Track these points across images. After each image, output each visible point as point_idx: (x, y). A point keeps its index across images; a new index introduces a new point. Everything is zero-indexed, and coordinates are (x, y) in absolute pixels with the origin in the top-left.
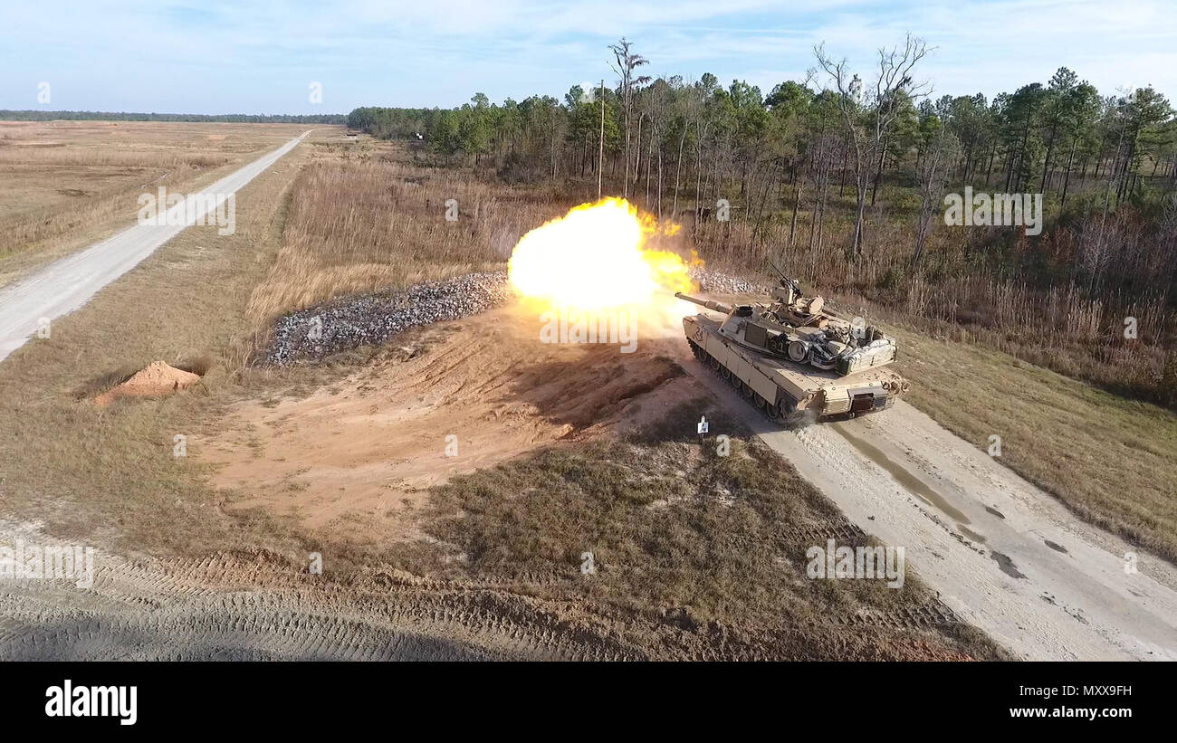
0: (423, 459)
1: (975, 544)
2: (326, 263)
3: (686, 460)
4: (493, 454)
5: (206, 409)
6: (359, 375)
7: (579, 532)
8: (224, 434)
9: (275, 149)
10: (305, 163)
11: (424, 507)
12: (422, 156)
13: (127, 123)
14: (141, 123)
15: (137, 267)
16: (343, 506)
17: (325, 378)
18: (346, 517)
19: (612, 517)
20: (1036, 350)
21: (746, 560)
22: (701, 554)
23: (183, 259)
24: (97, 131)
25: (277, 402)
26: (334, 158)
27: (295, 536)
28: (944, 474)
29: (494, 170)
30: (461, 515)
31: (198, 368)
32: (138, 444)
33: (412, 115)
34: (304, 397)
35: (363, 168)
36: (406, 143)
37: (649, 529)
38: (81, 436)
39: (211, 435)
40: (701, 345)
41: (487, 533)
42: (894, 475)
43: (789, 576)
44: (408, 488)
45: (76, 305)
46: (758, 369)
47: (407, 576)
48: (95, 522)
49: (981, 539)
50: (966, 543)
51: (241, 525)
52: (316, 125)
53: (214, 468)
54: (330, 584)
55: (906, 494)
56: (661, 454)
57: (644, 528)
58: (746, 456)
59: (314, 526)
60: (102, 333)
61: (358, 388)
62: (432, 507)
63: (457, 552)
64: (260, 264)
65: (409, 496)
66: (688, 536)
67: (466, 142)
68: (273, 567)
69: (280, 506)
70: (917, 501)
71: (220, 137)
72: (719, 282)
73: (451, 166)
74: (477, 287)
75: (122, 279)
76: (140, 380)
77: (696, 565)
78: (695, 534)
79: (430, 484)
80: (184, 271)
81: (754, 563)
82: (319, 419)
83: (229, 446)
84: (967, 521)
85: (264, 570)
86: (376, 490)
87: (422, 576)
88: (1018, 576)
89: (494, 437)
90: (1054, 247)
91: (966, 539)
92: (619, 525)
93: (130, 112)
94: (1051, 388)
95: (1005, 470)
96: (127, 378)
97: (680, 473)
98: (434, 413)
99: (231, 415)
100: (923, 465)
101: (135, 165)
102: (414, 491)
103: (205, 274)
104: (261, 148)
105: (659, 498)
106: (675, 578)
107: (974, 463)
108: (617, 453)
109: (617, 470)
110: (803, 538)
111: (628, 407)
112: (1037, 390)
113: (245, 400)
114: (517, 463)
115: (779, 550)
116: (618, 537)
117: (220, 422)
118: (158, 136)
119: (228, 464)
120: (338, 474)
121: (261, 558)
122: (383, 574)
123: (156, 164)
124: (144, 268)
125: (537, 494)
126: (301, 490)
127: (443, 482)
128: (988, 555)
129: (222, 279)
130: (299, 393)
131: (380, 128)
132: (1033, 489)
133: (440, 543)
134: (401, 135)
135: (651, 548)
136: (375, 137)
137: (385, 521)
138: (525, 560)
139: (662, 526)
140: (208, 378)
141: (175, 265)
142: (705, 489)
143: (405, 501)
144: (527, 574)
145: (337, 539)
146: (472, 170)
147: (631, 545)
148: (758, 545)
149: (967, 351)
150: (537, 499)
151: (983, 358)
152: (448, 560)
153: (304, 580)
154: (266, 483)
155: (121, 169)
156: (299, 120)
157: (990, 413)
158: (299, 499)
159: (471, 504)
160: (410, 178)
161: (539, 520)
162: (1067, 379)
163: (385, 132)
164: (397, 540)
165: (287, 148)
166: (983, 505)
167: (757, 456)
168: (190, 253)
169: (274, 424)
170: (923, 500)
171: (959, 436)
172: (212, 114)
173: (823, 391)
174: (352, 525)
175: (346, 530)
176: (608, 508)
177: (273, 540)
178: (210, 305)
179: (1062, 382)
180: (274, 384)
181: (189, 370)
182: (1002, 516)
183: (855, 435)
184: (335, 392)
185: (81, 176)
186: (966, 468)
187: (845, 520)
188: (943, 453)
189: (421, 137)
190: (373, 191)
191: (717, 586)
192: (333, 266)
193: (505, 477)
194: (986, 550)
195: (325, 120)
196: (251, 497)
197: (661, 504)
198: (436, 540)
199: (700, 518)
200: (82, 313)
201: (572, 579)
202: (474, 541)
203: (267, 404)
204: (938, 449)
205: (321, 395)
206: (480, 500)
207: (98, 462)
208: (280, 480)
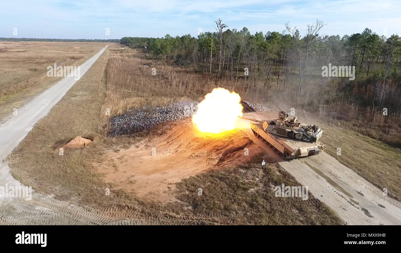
0: (171, 172)
1: (356, 205)
2: (123, 97)
3: (258, 174)
4: (194, 171)
5: (96, 153)
6: (144, 141)
7: (227, 200)
8: (104, 162)
9: (98, 52)
10: (109, 58)
11: (175, 190)
12: (147, 55)
13: (45, 42)
14: (50, 42)
15: (62, 99)
16: (149, 189)
17: (133, 142)
18: (150, 193)
19: (237, 194)
20: (363, 129)
21: (283, 210)
22: (268, 207)
23: (76, 96)
24: (36, 45)
25: (119, 150)
26: (118, 56)
27: (135, 199)
28: (342, 180)
29: (173, 61)
30: (187, 192)
31: (91, 138)
32: (78, 166)
33: (143, 40)
34: (128, 149)
35: (129, 60)
36: (141, 50)
37: (250, 199)
38: (58, 163)
39: (100, 163)
40: (256, 132)
41: (197, 200)
42: (327, 180)
43: (298, 216)
44: (169, 183)
45: (45, 114)
46: (277, 141)
47: (174, 214)
48: (70, 194)
49: (358, 204)
50: (353, 205)
51: (118, 196)
52: (110, 43)
53: (103, 175)
54: (150, 217)
55: (331, 187)
56: (250, 172)
57: (248, 198)
58: (278, 173)
59: (140, 197)
60: (56, 124)
61: (145, 146)
62: (178, 190)
63: (188, 206)
64: (101, 97)
65: (169, 186)
66: (263, 202)
67: (163, 51)
68: (131, 211)
69: (128, 189)
70: (335, 190)
71: (78, 48)
72: (259, 108)
73: (158, 59)
74: (179, 109)
75: (58, 104)
76: (73, 142)
77: (267, 212)
78: (265, 201)
79: (175, 182)
80: (77, 100)
81: (286, 212)
82: (134, 157)
83: (107, 167)
84: (353, 197)
85: (128, 212)
86: (158, 184)
87: (179, 215)
88: (371, 217)
89: (193, 165)
90: (367, 92)
91: (352, 203)
92: (240, 197)
93: (46, 38)
94: (370, 144)
95: (362, 178)
96: (68, 142)
97: (257, 179)
98: (172, 156)
99: (105, 155)
100: (336, 177)
101: (52, 59)
102: (171, 184)
103: (84, 101)
104: (92, 52)
105: (252, 188)
106: (261, 216)
107: (351, 176)
108: (235, 171)
109: (237, 177)
110: (301, 203)
111: (237, 155)
112: (366, 145)
113: (108, 150)
114: (203, 174)
115: (294, 207)
116: (240, 201)
117: (102, 158)
118: (56, 47)
119: (108, 173)
120: (145, 177)
121: (126, 208)
122: (166, 214)
123: (59, 58)
124: (64, 100)
125: (211, 186)
126: (134, 183)
127: (179, 181)
128: (360, 209)
129: (90, 103)
130: (126, 147)
131: (132, 44)
132: (372, 185)
133: (182, 202)
134: (139, 47)
135: (251, 205)
136: (130, 47)
137: (164, 195)
138: (211, 209)
139: (254, 198)
140: (95, 141)
141: (74, 98)
142: (266, 185)
143: (169, 188)
144: (213, 214)
145: (149, 201)
146: (165, 61)
147: (244, 204)
148: (286, 205)
149: (341, 130)
150: (211, 187)
151: (346, 133)
152: (186, 208)
153: (141, 216)
154: (122, 180)
155: (47, 60)
156: (104, 41)
157: (354, 156)
158: (134, 187)
159: (190, 189)
160: (145, 64)
161: (213, 195)
162: (375, 140)
163: (134, 46)
164: (168, 201)
165: (101, 52)
166: (357, 191)
167: (282, 173)
168: (78, 93)
169: (120, 159)
170: (338, 190)
171: (346, 166)
172: (74, 39)
173: (300, 149)
174: (153, 196)
175: (151, 198)
176: (235, 191)
177: (128, 201)
178: (88, 113)
179: (374, 142)
180: (117, 144)
181: (88, 138)
182: (363, 195)
183: (313, 166)
184: (137, 147)
185: (35, 63)
186: (350, 177)
187: (313, 197)
188: (342, 172)
189: (146, 48)
190: (133, 69)
191: (275, 219)
192: (126, 98)
193: (200, 180)
194: (359, 207)
195: (112, 41)
196: (118, 186)
197: (252, 190)
198: (181, 202)
199: (266, 195)
200: (48, 117)
201: (228, 216)
202: (193, 202)
203: (116, 151)
204: (340, 171)
205: (133, 148)
206: (192, 187)
207: (66, 172)
208: (126, 179)
